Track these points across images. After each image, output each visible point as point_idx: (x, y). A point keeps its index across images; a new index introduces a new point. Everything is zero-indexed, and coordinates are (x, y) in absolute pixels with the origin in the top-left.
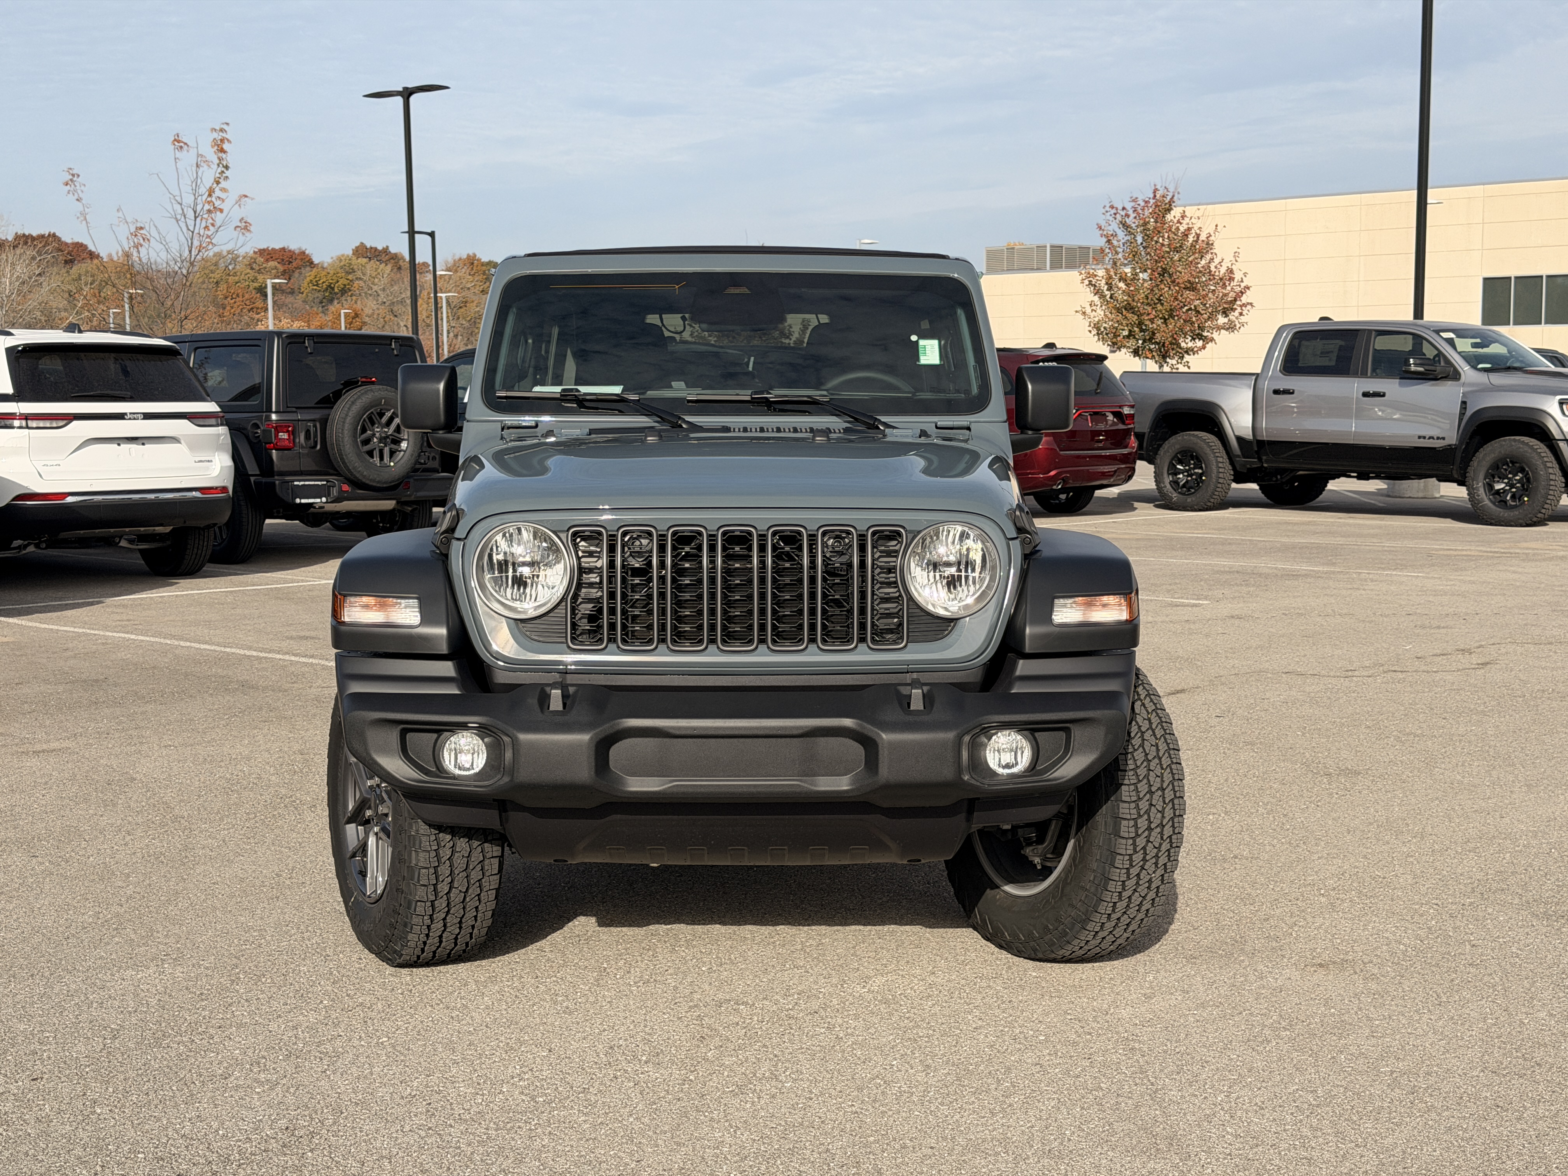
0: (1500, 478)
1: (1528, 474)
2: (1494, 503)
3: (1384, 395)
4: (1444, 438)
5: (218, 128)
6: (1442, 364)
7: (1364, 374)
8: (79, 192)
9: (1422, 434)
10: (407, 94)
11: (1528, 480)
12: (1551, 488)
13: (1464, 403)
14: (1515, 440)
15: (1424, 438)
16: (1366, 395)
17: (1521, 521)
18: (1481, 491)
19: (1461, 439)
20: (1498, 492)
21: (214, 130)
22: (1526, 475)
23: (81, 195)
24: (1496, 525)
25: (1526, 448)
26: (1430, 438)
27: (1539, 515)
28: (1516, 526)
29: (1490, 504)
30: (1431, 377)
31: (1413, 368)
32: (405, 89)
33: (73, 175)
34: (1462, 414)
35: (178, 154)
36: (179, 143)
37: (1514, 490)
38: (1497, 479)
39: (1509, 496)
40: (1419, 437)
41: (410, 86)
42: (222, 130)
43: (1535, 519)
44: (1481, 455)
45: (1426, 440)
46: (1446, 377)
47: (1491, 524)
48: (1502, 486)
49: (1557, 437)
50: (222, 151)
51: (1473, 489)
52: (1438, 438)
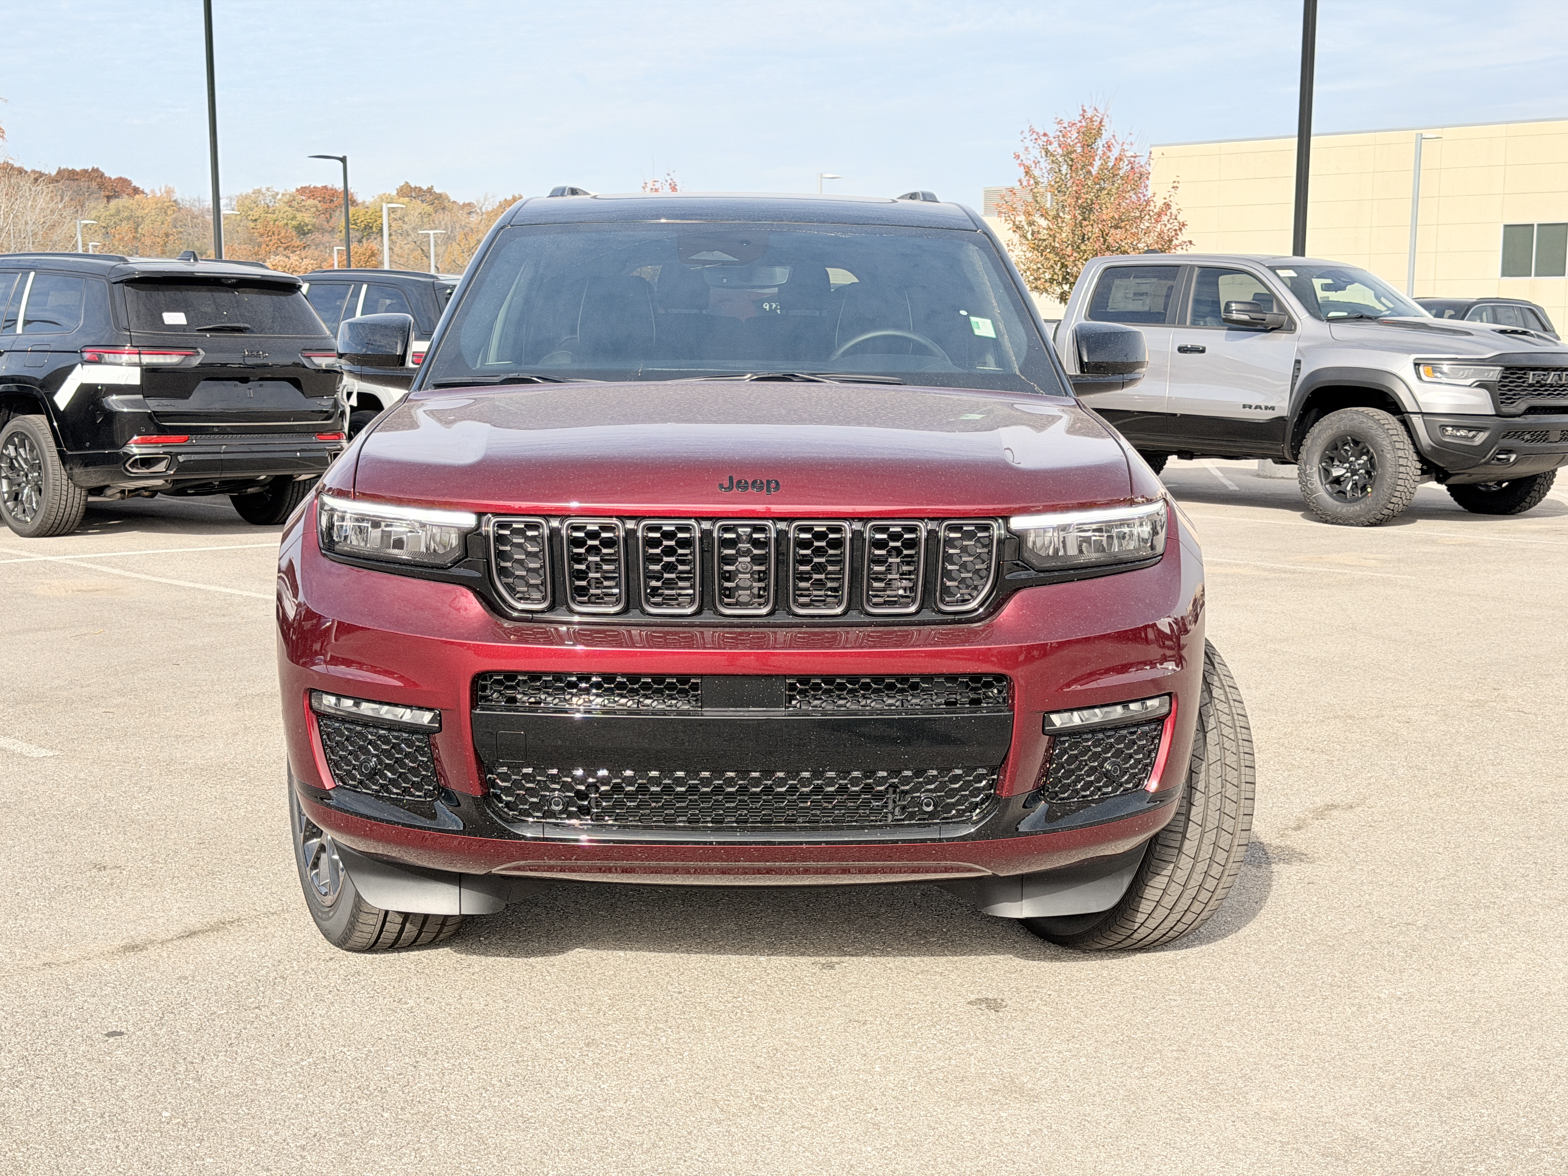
0: (1340, 462)
1: (1372, 457)
2: (1331, 495)
3: (1203, 351)
4: (1273, 408)
6: (1275, 310)
7: (1182, 323)
9: (1247, 403)
11: (1373, 465)
12: (1401, 476)
13: (1298, 362)
14: (1357, 412)
15: (1250, 407)
16: (1182, 350)
17: (1362, 519)
18: (1316, 478)
19: (1293, 411)
20: (1337, 481)
22: (1371, 459)
24: (1332, 523)
25: (1371, 423)
26: (1256, 408)
27: (1385, 512)
28: (1357, 525)
29: (1326, 496)
30: (1259, 327)
31: (1235, 316)
34: (1295, 377)
37: (1356, 477)
38: (1336, 463)
39: (1351, 484)
40: (1244, 406)
43: (1380, 517)
44: (1316, 431)
45: (1253, 410)
46: (1276, 328)
47: (1326, 522)
48: (1343, 471)
49: (1409, 410)
51: (1306, 475)
52: (1266, 408)
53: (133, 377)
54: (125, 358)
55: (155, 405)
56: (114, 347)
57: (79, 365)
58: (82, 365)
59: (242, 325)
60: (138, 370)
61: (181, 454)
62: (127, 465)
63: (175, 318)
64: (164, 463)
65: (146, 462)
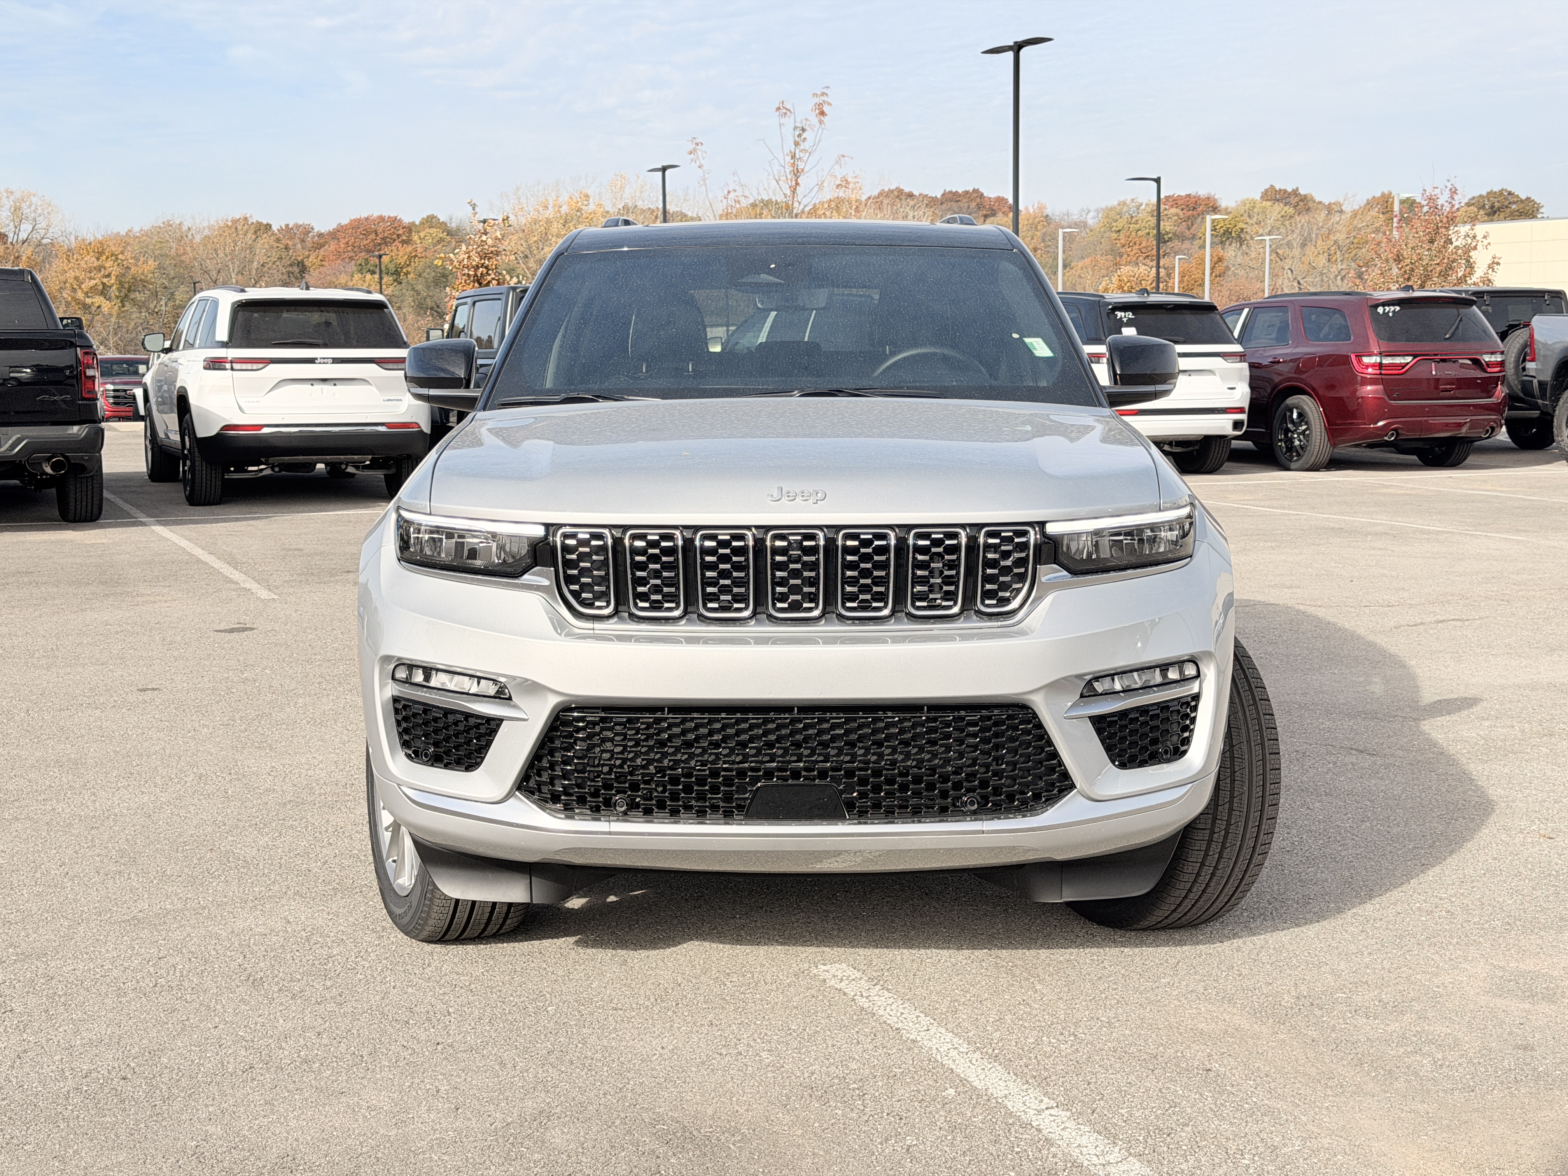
5: (819, 93)
8: (701, 159)
10: (1018, 47)
21: (815, 95)
23: (703, 162)
32: (1016, 43)
33: (697, 144)
35: (783, 120)
36: (782, 110)
41: (1019, 40)
42: (823, 94)
50: (822, 113)
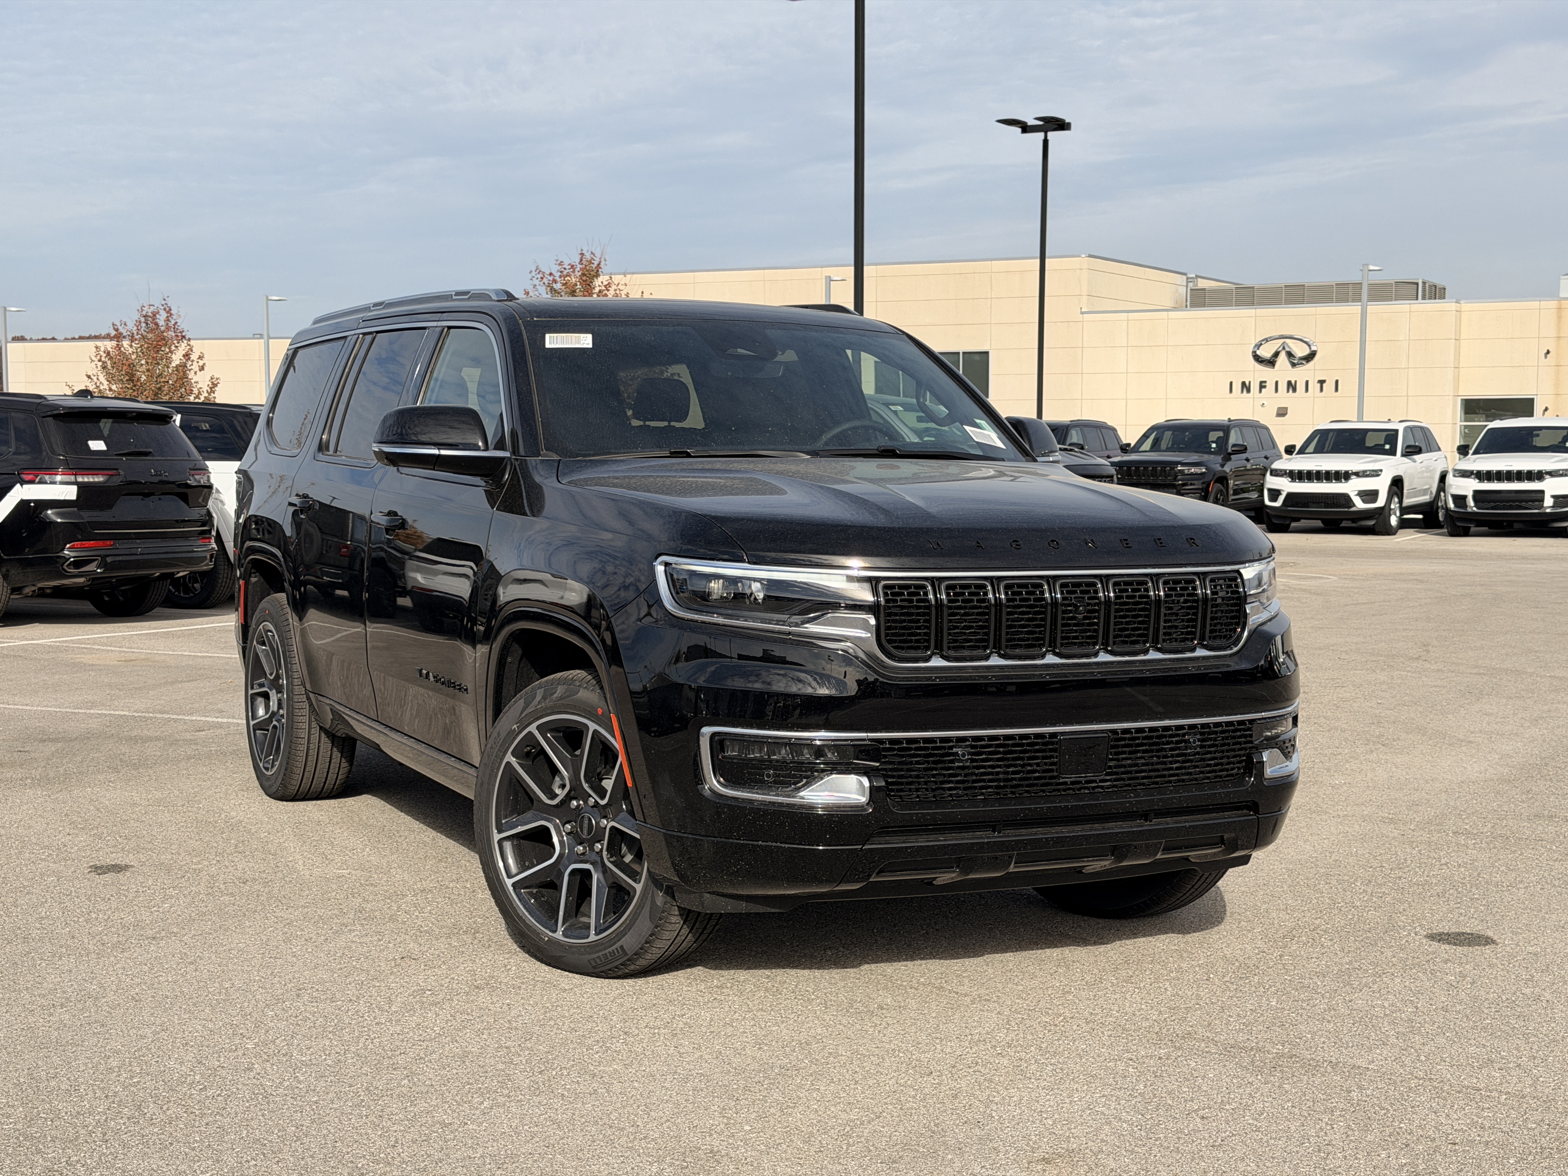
53: (70, 493)
54: (59, 478)
55: (87, 516)
56: (51, 470)
57: (18, 485)
58: (22, 485)
59: (147, 450)
60: (74, 488)
61: (109, 556)
62: (65, 567)
63: (98, 445)
64: (95, 563)
65: (78, 564)
